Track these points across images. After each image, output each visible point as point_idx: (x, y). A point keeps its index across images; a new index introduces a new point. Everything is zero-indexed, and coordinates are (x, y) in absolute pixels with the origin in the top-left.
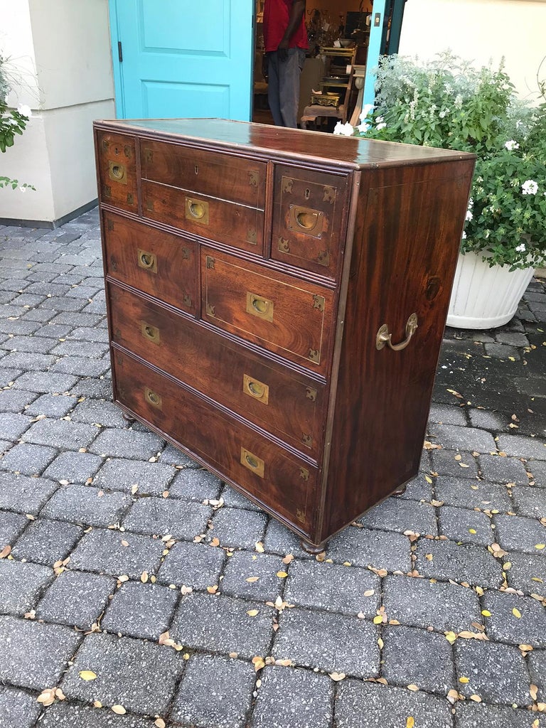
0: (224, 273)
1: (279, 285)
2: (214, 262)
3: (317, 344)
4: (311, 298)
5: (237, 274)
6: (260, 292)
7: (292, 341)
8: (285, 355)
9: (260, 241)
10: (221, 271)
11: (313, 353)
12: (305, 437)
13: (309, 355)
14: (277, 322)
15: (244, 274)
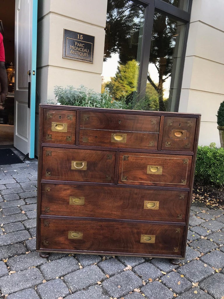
0: (134, 160)
1: (166, 159)
2: (128, 157)
3: (185, 177)
4: (182, 161)
5: (142, 160)
6: (155, 164)
7: (172, 179)
8: (168, 186)
9: (156, 144)
10: (132, 160)
11: (182, 181)
12: (179, 215)
13: (181, 182)
14: (164, 174)
15: (146, 158)
